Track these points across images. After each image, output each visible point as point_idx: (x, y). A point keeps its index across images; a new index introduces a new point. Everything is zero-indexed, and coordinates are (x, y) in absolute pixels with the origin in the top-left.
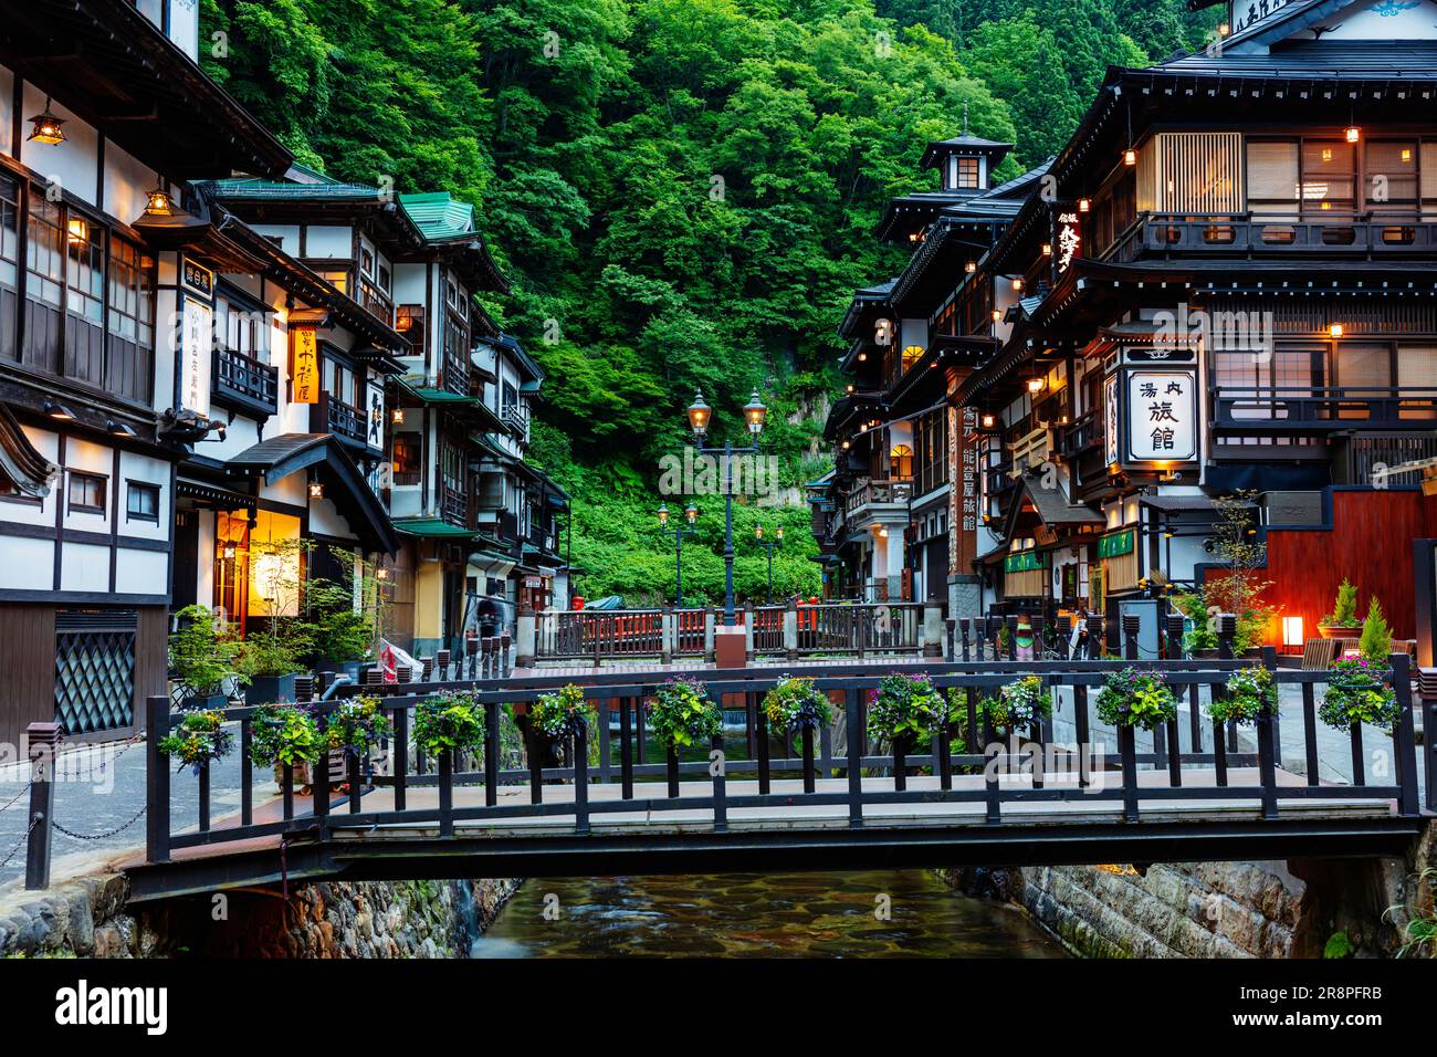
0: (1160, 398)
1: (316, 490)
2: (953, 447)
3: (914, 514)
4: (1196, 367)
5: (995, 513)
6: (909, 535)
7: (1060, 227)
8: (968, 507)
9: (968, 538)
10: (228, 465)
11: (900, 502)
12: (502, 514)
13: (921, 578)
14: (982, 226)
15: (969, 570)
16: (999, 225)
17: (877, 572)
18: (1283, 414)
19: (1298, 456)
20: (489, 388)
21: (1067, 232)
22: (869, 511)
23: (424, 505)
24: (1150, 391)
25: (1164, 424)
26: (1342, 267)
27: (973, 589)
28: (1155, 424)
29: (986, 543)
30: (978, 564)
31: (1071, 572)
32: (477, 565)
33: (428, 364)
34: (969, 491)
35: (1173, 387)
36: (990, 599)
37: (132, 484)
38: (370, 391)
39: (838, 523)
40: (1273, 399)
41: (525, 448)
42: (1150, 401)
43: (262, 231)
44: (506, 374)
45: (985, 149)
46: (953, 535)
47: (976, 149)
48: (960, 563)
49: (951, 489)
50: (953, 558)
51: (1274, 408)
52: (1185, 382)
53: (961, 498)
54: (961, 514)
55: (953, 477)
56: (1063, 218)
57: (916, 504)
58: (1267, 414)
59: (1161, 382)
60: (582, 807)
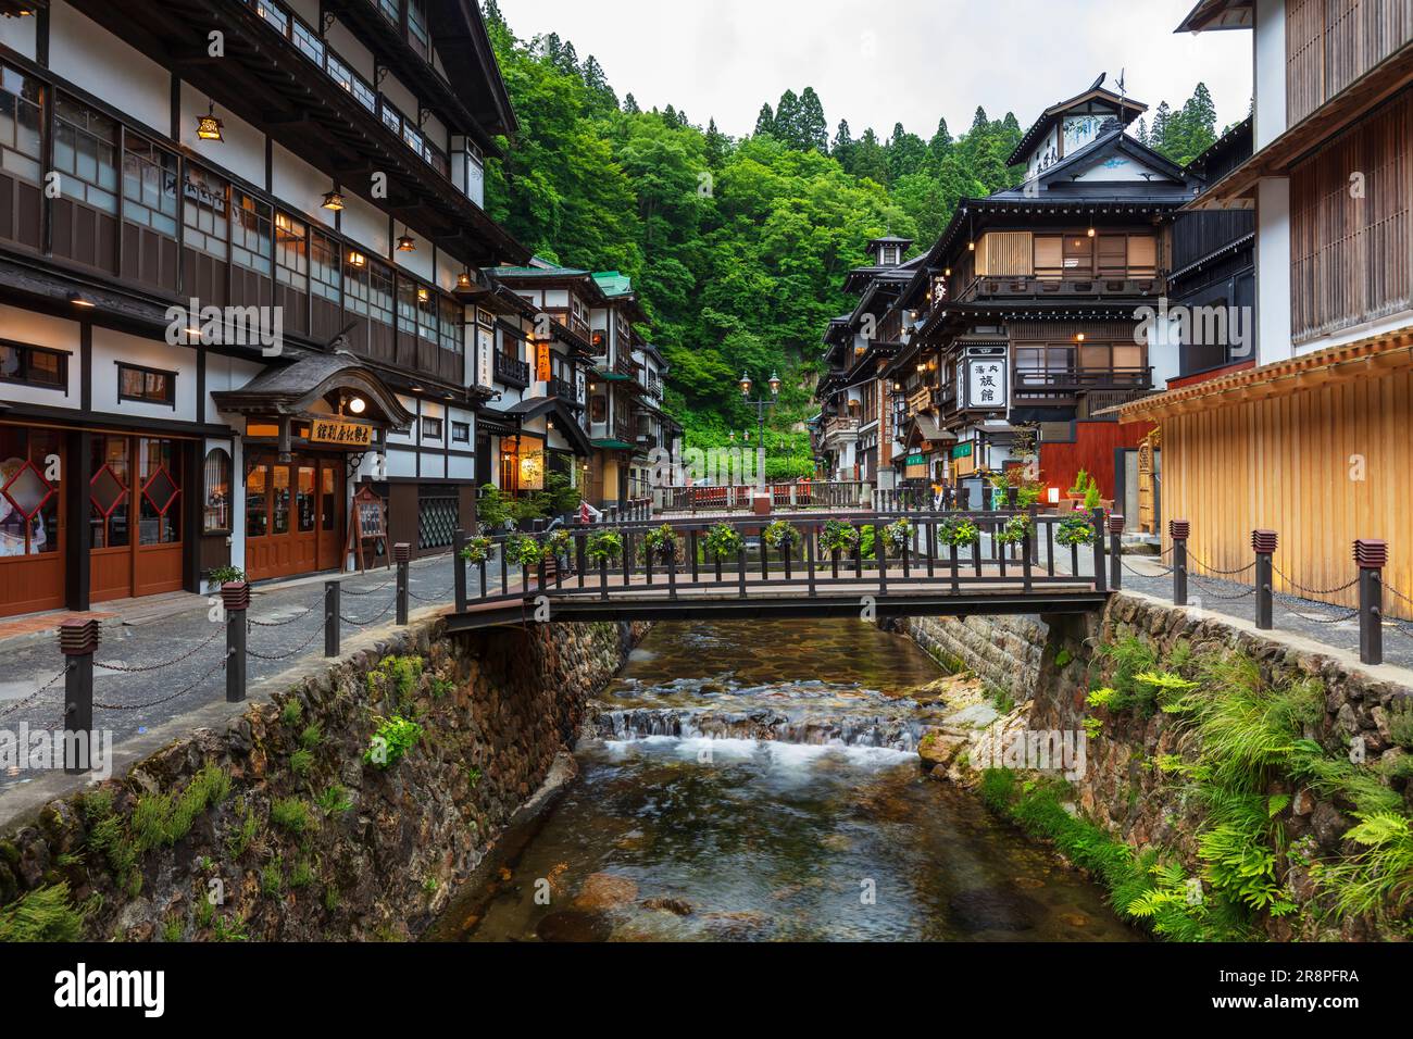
0: (986, 374)
1: (550, 426)
2: (880, 401)
3: (859, 435)
4: (1005, 357)
5: (902, 435)
6: (858, 446)
7: (935, 284)
8: (888, 431)
9: (888, 448)
10: (505, 413)
11: (853, 429)
12: (649, 436)
13: (864, 468)
14: (896, 284)
15: (888, 464)
16: (904, 284)
17: (842, 465)
18: (1051, 382)
19: (1059, 404)
20: (641, 372)
21: (939, 286)
22: (837, 434)
23: (608, 432)
24: (981, 370)
25: (988, 388)
26: (1085, 303)
27: (891, 474)
28: (983, 387)
29: (897, 450)
30: (895, 461)
31: (939, 465)
32: (635, 462)
33: (608, 360)
34: (888, 423)
35: (993, 368)
36: (899, 479)
37: (455, 423)
38: (578, 375)
39: (822, 440)
40: (1046, 374)
41: (660, 403)
42: (981, 376)
43: (520, 293)
44: (650, 365)
45: (899, 243)
46: (880, 446)
47: (894, 243)
48: (883, 461)
49: (878, 422)
50: (880, 458)
51: (1047, 379)
52: (999, 365)
53: (884, 427)
54: (884, 435)
55: (880, 416)
56: (937, 279)
57: (861, 430)
58: (1043, 382)
59: (986, 365)
60: (672, 586)
